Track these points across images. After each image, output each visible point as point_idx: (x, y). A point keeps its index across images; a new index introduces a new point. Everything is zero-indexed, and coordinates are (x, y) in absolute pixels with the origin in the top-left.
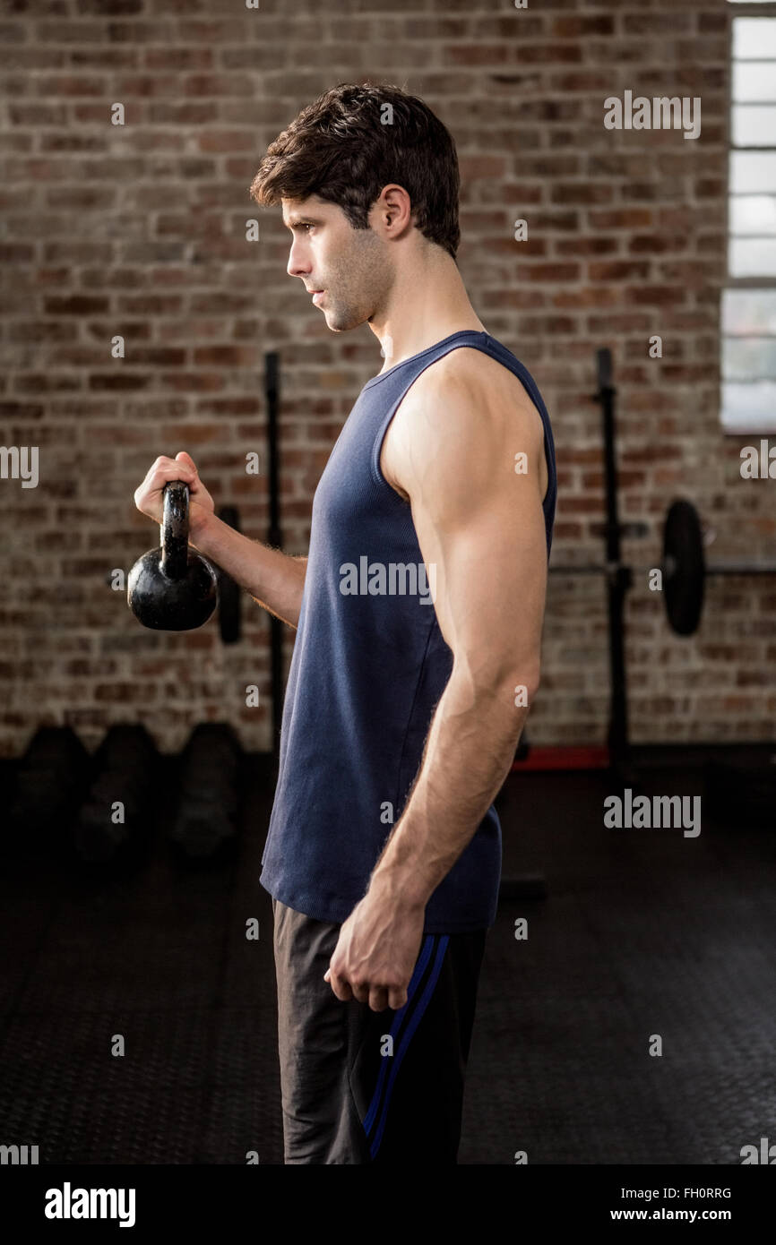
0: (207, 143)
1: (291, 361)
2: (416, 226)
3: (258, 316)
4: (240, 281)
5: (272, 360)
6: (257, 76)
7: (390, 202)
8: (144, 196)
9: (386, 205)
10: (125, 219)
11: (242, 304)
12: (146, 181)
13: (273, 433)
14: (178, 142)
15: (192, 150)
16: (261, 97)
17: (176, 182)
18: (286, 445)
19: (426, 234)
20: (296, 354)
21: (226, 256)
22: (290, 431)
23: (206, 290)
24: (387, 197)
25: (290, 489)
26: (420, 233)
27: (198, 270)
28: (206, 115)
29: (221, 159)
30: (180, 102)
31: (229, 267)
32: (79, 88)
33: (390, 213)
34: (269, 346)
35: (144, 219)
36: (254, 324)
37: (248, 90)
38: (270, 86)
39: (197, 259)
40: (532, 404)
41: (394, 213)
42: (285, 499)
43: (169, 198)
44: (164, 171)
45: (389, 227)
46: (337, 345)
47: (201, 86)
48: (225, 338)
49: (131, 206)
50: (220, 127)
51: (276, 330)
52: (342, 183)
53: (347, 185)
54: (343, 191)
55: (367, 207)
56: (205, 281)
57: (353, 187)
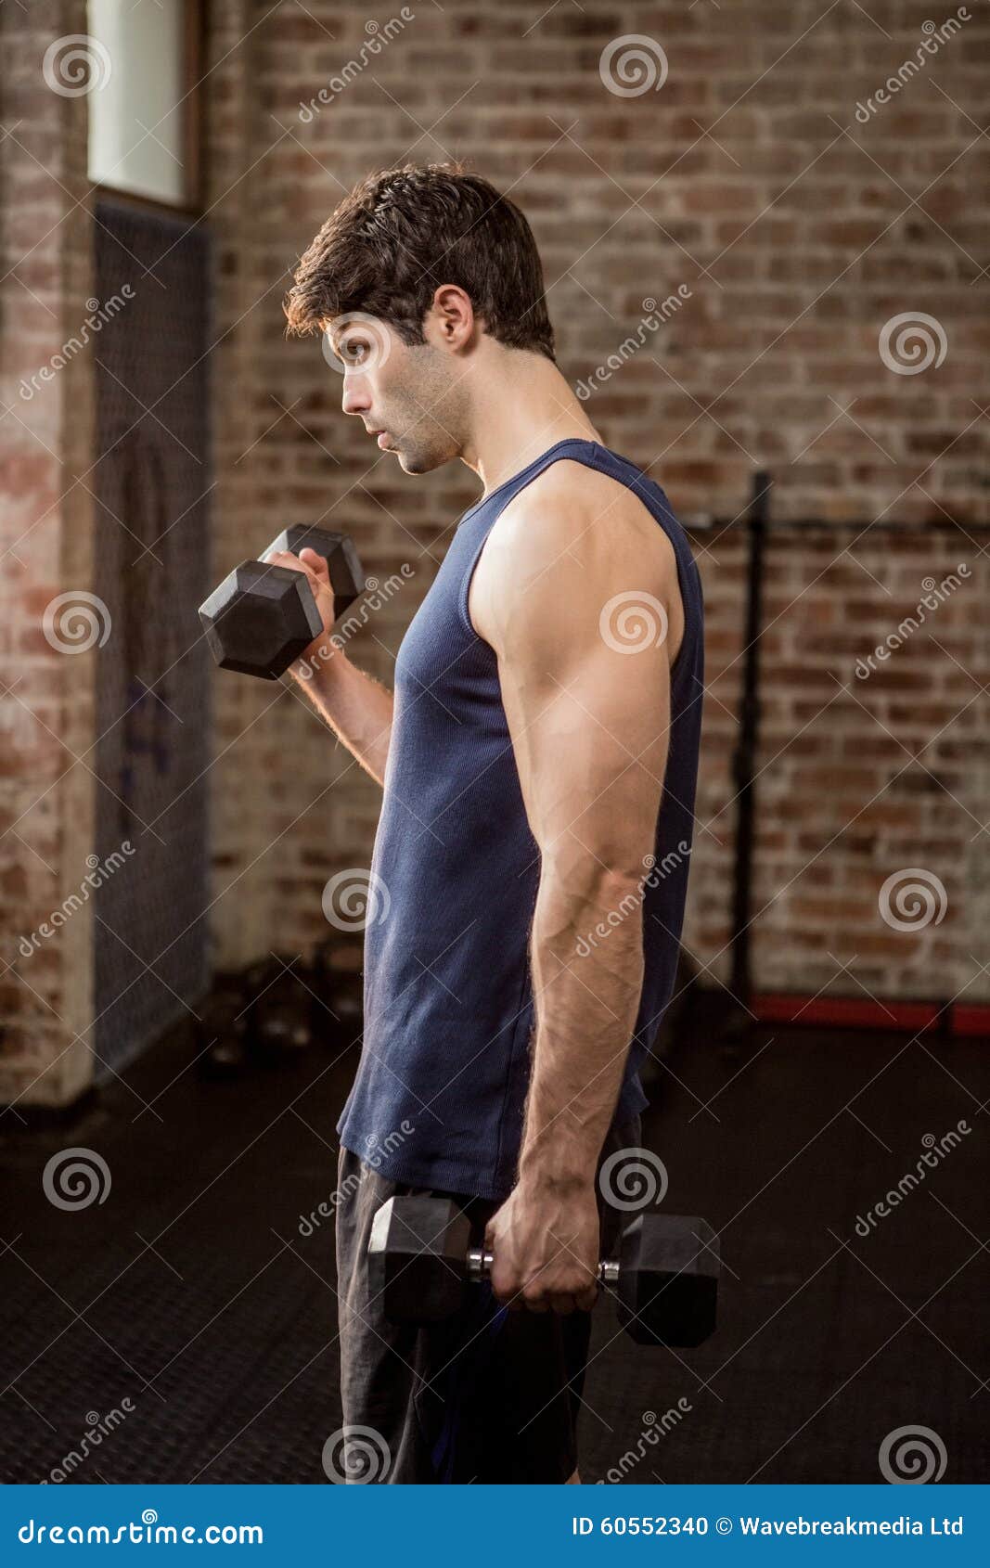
0: (694, 201)
1: (787, 481)
2: (486, 332)
3: (748, 424)
4: (724, 378)
5: (761, 480)
6: (762, 115)
7: (448, 308)
8: (612, 268)
9: (443, 311)
10: (583, 297)
11: (725, 408)
12: (614, 250)
13: (756, 575)
14: (655, 199)
15: (675, 210)
16: (766, 142)
17: (650, 250)
18: (771, 591)
19: (502, 339)
20: (792, 474)
21: (710, 345)
22: (778, 574)
23: (681, 388)
24: (443, 302)
25: (775, 647)
26: (493, 339)
27: (674, 363)
28: (693, 164)
29: (709, 222)
30: (661, 147)
31: (712, 360)
32: (539, 131)
33: (452, 321)
34: (757, 462)
35: (606, 297)
36: (740, 435)
37: (749, 132)
38: (778, 128)
39: (674, 349)
40: (651, 517)
41: (455, 321)
42: (767, 661)
43: (640, 270)
44: (636, 236)
45: (450, 338)
46: (846, 463)
47: (688, 128)
48: (702, 450)
49: (594, 281)
50: (710, 180)
51: (768, 442)
52: (386, 293)
53: (391, 294)
54: (388, 303)
55: (420, 316)
56: (682, 376)
57: (399, 296)
